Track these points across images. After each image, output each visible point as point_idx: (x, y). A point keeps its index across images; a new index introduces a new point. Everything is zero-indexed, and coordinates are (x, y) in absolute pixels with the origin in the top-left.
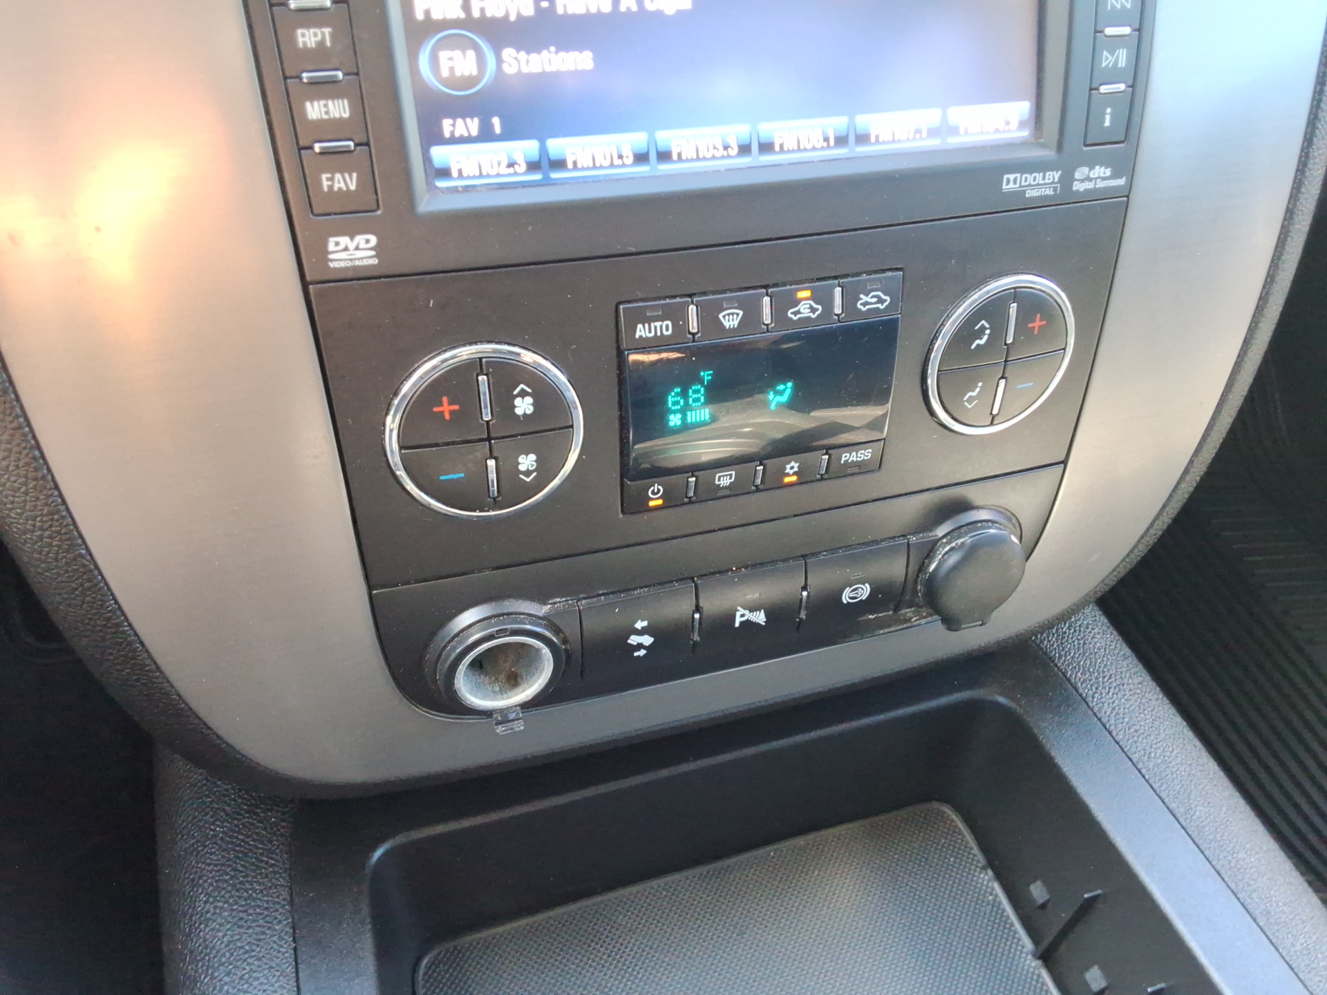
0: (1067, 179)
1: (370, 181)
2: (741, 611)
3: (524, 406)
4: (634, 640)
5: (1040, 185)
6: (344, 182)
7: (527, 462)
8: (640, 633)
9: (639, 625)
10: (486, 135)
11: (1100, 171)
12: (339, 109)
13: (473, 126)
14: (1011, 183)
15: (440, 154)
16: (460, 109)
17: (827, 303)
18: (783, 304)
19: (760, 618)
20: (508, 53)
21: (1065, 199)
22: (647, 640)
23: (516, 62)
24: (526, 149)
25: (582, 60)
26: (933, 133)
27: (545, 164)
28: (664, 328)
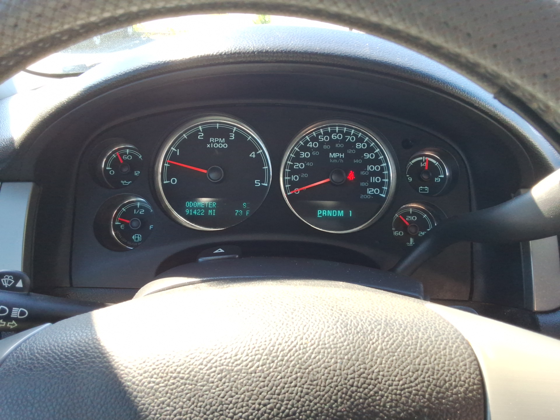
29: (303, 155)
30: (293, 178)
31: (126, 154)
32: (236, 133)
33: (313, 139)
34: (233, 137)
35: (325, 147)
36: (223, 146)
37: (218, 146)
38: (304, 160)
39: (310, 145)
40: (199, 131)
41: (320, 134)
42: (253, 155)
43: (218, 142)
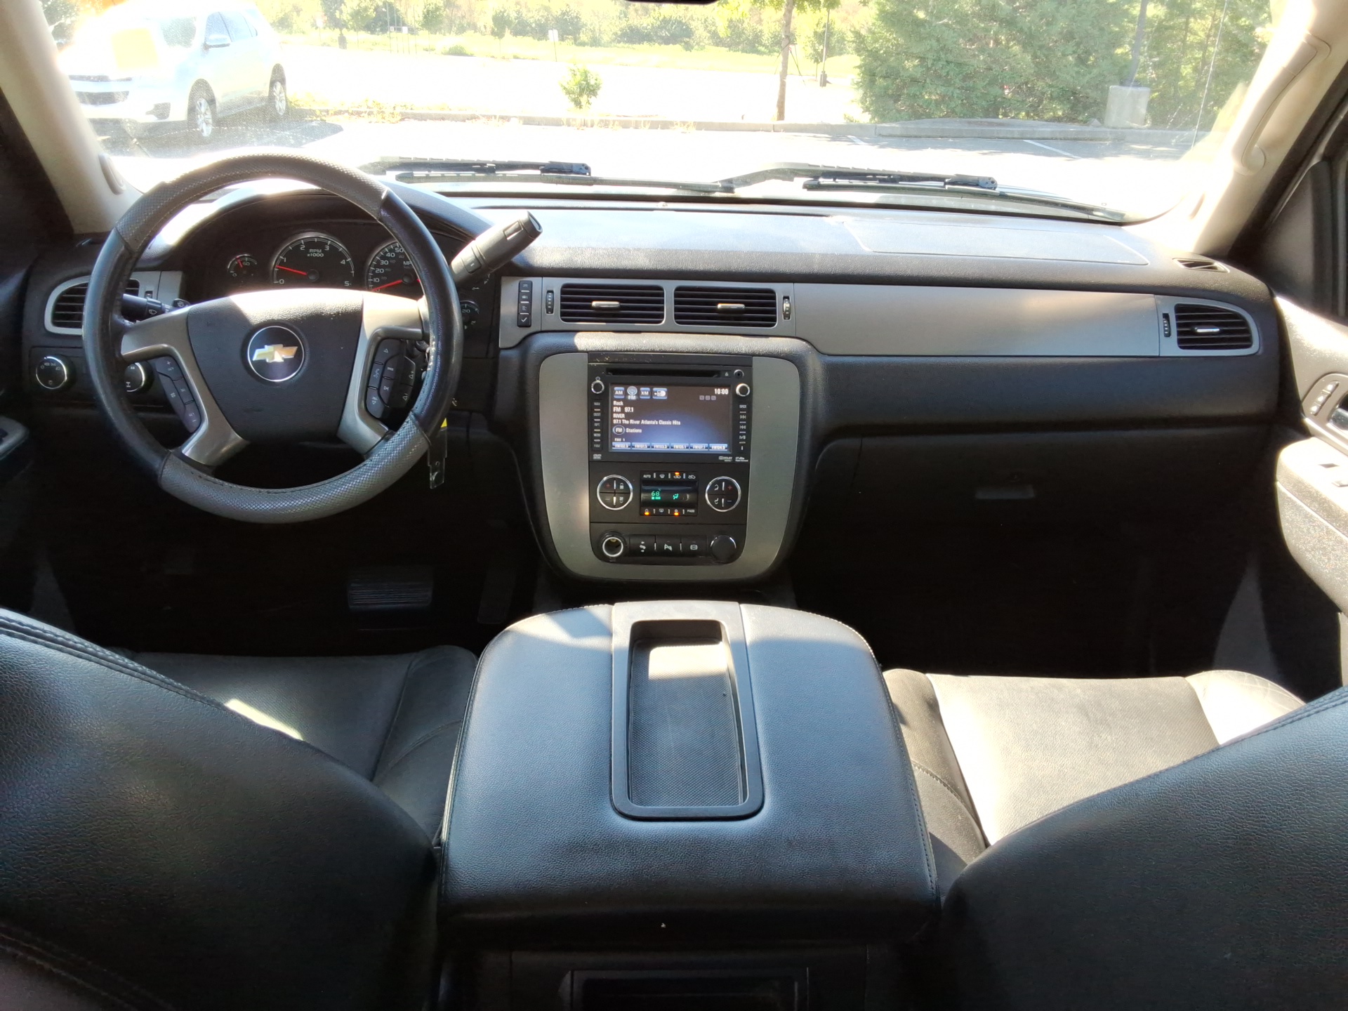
0: (734, 459)
1: (602, 447)
2: (666, 545)
3: (622, 487)
4: (641, 546)
5: (728, 459)
6: (598, 446)
7: (621, 499)
8: (643, 545)
9: (643, 543)
10: (622, 441)
11: (741, 458)
12: (599, 435)
13: (620, 440)
14: (721, 458)
15: (613, 443)
16: (618, 437)
17: (682, 476)
18: (673, 475)
19: (670, 548)
20: (627, 429)
21: (733, 462)
22: (644, 547)
23: (628, 430)
24: (628, 444)
25: (640, 431)
26: (706, 448)
27: (631, 446)
28: (649, 476)
29: (383, 262)
30: (375, 280)
31: (245, 261)
32: (330, 245)
33: (391, 251)
34: (328, 248)
35: (400, 257)
36: (320, 255)
37: (316, 255)
38: (384, 266)
39: (389, 255)
40: (302, 244)
41: (396, 247)
42: (343, 262)
43: (316, 252)
